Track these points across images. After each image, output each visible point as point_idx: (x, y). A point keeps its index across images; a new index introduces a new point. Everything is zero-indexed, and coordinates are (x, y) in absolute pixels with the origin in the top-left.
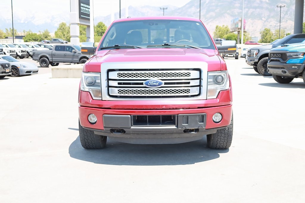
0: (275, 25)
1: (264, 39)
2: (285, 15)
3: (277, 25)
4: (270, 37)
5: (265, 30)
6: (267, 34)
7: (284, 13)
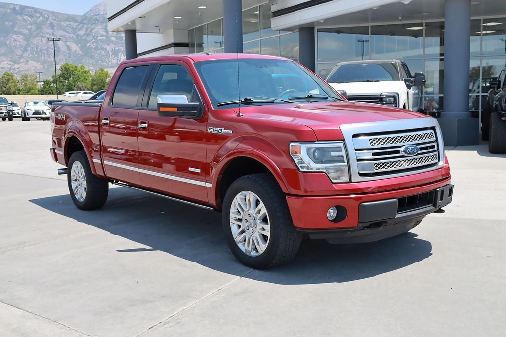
0: (9, 67)
1: (5, 89)
2: (23, 52)
3: (13, 67)
4: (14, 85)
5: (5, 74)
6: (8, 80)
7: (21, 50)
